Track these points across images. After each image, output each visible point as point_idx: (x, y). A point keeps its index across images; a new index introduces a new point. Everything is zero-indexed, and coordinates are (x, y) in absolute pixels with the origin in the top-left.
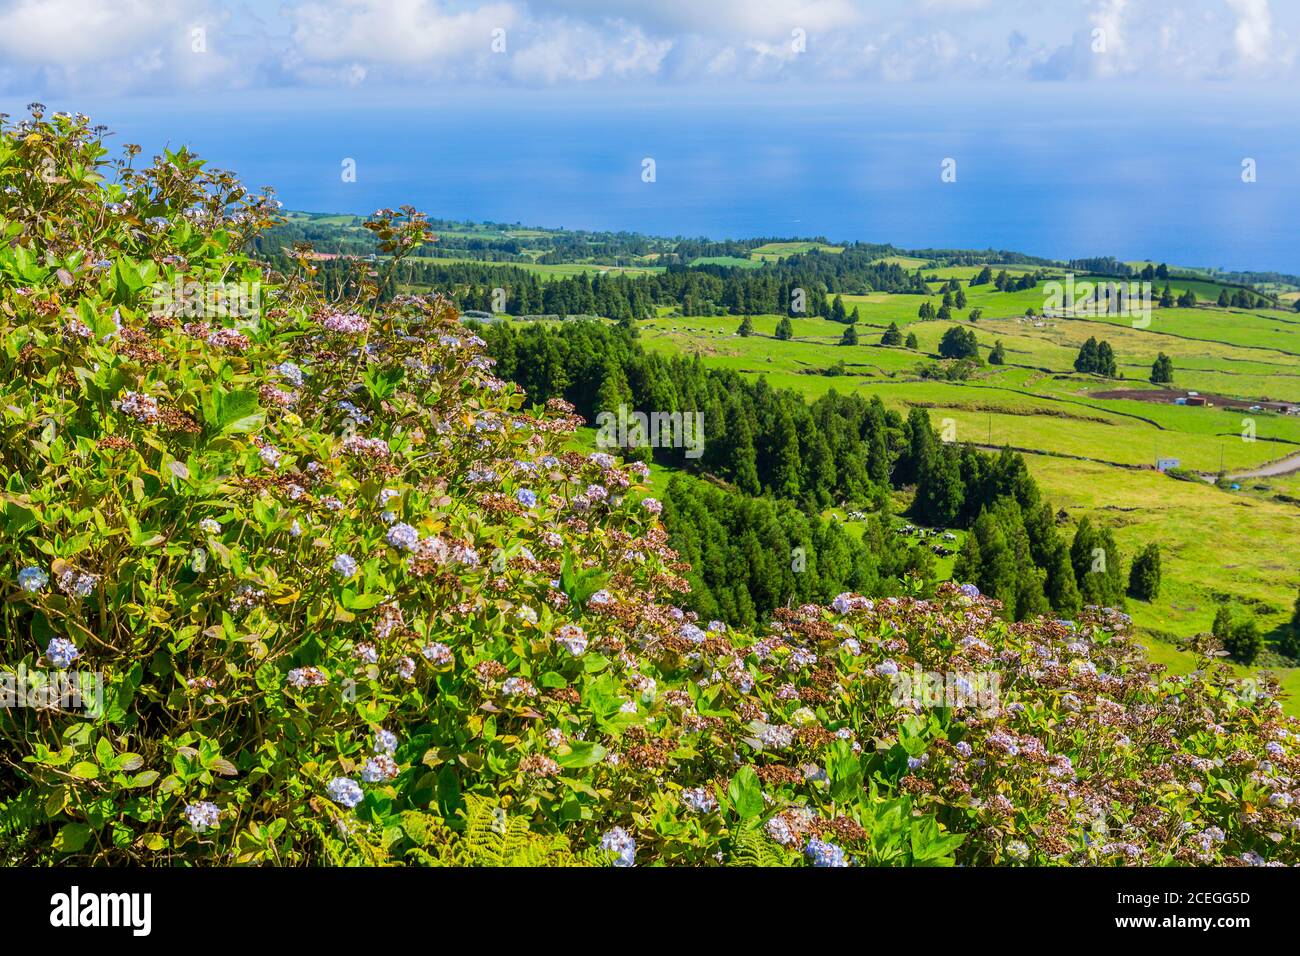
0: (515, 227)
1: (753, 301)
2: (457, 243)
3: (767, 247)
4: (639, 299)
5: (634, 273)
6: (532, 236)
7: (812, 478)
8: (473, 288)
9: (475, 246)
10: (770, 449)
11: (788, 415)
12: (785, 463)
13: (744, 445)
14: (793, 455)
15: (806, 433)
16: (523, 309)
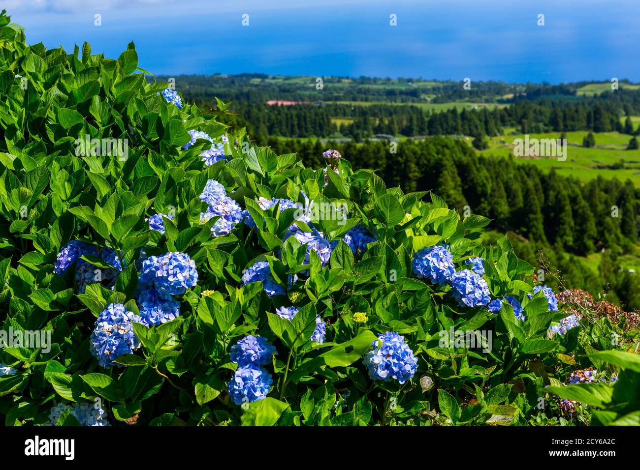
0: (418, 81)
1: (569, 123)
2: (378, 92)
3: (588, 87)
4: (492, 123)
5: (490, 107)
6: (430, 85)
7: (580, 233)
8: (381, 120)
9: (391, 94)
10: (552, 215)
11: (564, 192)
12: (563, 224)
13: (535, 213)
14: (569, 220)
15: (577, 204)
16: (414, 132)
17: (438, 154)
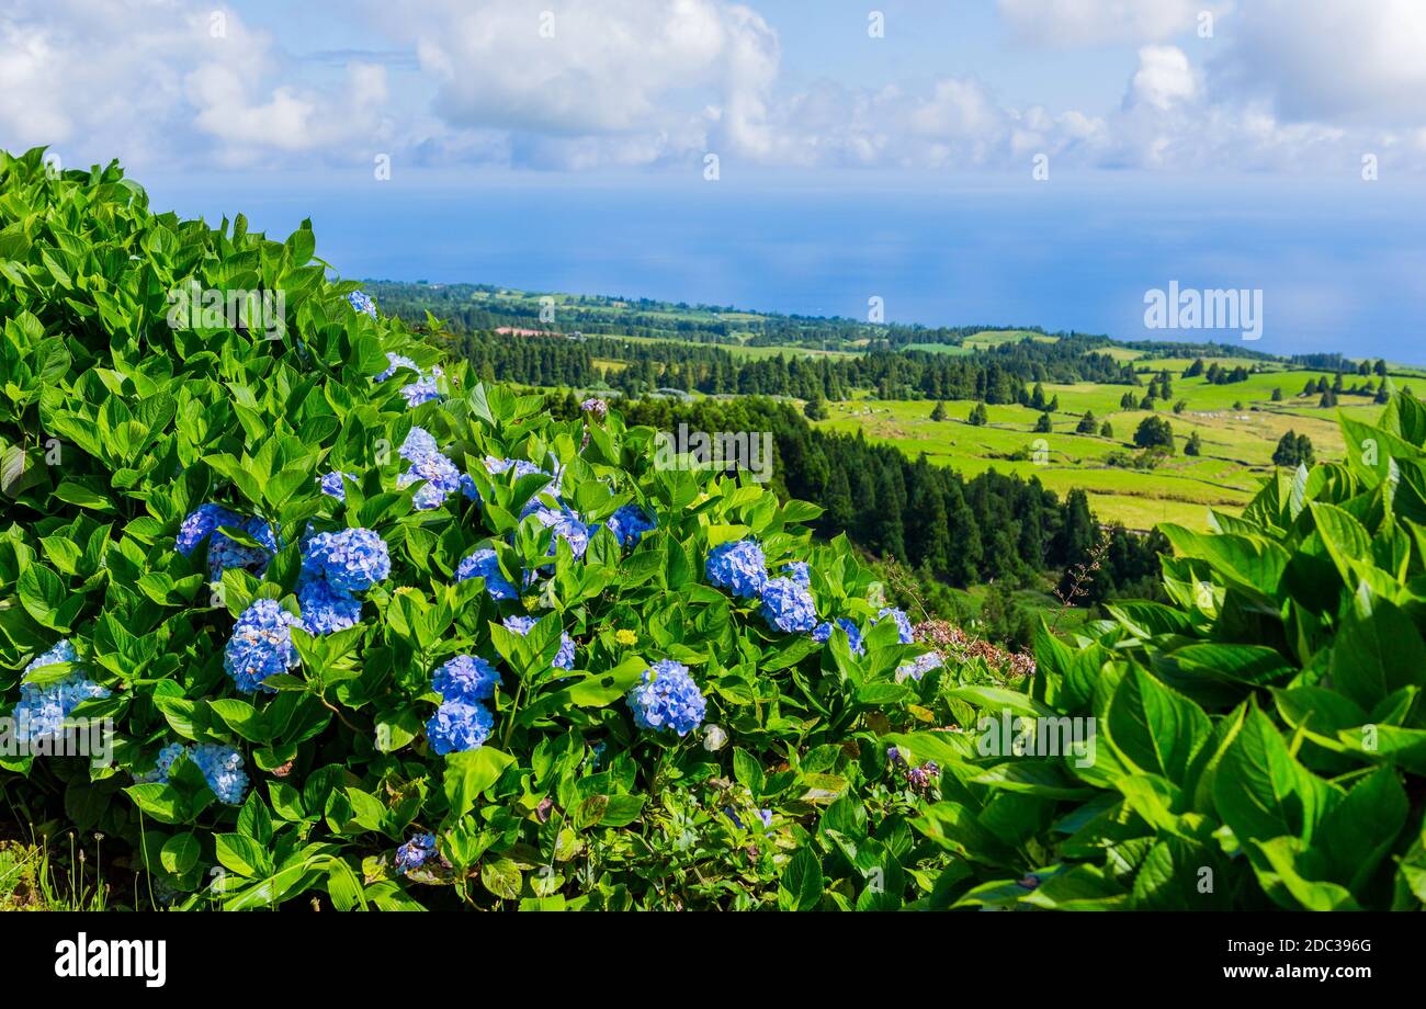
0: (728, 310)
1: (951, 387)
2: (666, 324)
3: (981, 335)
4: (835, 382)
5: (834, 357)
6: (745, 319)
7: (958, 553)
8: (668, 366)
9: (685, 328)
10: (919, 524)
11: (938, 491)
12: (933, 539)
13: (891, 519)
14: (941, 530)
15: (955, 509)
16: (718, 388)
17: (751, 422)
